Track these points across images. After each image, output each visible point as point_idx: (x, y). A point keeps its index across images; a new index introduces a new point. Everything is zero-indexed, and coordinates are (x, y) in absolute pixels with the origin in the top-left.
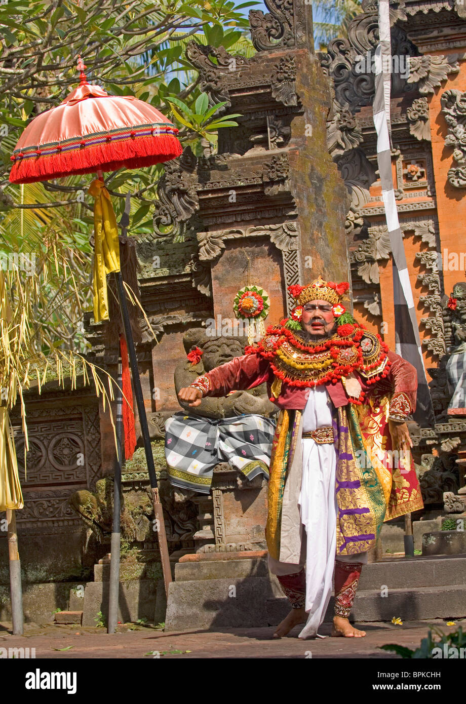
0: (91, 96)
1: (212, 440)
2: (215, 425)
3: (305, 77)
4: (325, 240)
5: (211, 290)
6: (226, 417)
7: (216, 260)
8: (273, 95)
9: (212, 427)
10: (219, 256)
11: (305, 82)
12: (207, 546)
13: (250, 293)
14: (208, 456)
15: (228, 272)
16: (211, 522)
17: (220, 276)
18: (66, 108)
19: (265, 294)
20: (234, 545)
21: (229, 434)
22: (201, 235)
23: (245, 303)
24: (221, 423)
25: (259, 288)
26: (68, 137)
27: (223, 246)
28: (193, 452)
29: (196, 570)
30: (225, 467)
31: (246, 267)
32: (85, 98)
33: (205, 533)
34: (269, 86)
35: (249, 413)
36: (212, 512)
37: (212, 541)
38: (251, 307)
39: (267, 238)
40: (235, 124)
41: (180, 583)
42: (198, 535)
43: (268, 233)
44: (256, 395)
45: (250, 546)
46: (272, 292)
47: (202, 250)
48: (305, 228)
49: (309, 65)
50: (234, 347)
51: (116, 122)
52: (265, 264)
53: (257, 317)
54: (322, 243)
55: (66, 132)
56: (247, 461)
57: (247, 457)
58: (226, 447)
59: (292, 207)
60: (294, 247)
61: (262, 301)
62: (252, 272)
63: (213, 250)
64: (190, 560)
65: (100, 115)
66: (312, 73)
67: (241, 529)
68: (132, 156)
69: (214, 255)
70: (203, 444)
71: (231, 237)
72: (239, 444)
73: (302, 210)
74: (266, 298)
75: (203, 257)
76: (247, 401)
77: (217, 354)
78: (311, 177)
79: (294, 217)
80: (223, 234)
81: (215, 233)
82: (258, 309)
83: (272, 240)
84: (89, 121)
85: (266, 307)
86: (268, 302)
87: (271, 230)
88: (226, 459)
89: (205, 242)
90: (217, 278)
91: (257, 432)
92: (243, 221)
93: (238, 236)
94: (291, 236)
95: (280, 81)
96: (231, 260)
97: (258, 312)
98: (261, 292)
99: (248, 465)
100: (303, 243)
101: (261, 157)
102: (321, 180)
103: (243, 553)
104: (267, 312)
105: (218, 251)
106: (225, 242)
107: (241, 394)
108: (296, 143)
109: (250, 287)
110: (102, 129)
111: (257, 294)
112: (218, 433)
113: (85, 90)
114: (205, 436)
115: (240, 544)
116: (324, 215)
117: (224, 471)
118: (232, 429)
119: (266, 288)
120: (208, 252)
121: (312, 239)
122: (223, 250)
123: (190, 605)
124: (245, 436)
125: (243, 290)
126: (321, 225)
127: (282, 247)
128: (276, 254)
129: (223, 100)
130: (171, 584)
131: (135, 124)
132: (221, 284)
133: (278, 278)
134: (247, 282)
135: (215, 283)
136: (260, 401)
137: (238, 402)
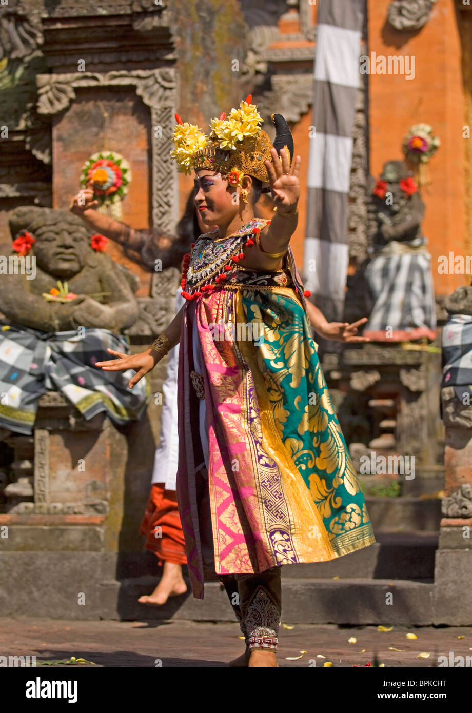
1: (39, 361)
2: (44, 340)
4: (212, 95)
5: (51, 154)
6: (61, 330)
7: (61, 114)
9: (41, 343)
10: (66, 110)
12: (22, 504)
13: (105, 163)
14: (31, 383)
15: (77, 132)
16: (29, 473)
17: (65, 136)
19: (125, 165)
20: (59, 506)
21: (63, 354)
22: (43, 78)
23: (96, 175)
24: (54, 338)
25: (117, 157)
27: (73, 95)
28: (12, 376)
30: (55, 399)
31: (101, 126)
33: (20, 487)
35: (92, 327)
36: (32, 460)
37: (30, 498)
38: (105, 182)
39: (132, 88)
42: (11, 488)
43: (134, 82)
44: (103, 303)
45: (82, 509)
46: (135, 163)
47: (44, 99)
48: (185, 78)
50: (78, 235)
52: (126, 124)
53: (112, 195)
54: (207, 99)
56: (86, 392)
57: (86, 387)
58: (58, 372)
59: (170, 48)
60: (169, 103)
61: (120, 174)
62: (109, 133)
63: (59, 100)
67: (71, 485)
69: (59, 107)
70: (27, 365)
71: (84, 83)
72: (76, 368)
73: (183, 53)
74: (125, 171)
75: (44, 108)
76: (90, 310)
77: (55, 244)
78: (198, 8)
79: (171, 63)
80: (73, 80)
81: (62, 77)
82: (114, 185)
83: (139, 92)
85: (125, 183)
86: (128, 177)
87: (139, 77)
88: (56, 388)
89: (47, 88)
90: (60, 139)
92: (101, 62)
93: (93, 83)
94: (165, 88)
96: (80, 116)
97: (113, 189)
98: (119, 163)
99: (86, 398)
100: (182, 98)
102: (212, 13)
103: (70, 518)
104: (125, 190)
105: (65, 102)
106: (77, 90)
107: (81, 301)
109: (106, 154)
111: (114, 164)
112: (49, 353)
114: (30, 355)
115: (69, 504)
116: (213, 60)
117: (53, 404)
118: (67, 347)
119: (127, 157)
120: (51, 103)
121: (194, 94)
122: (71, 101)
124: (85, 357)
125: (95, 157)
126: (207, 74)
127: (153, 103)
128: (143, 112)
132: (66, 147)
133: (144, 145)
134: (101, 148)
135: (57, 146)
136: (108, 311)
137: (79, 312)
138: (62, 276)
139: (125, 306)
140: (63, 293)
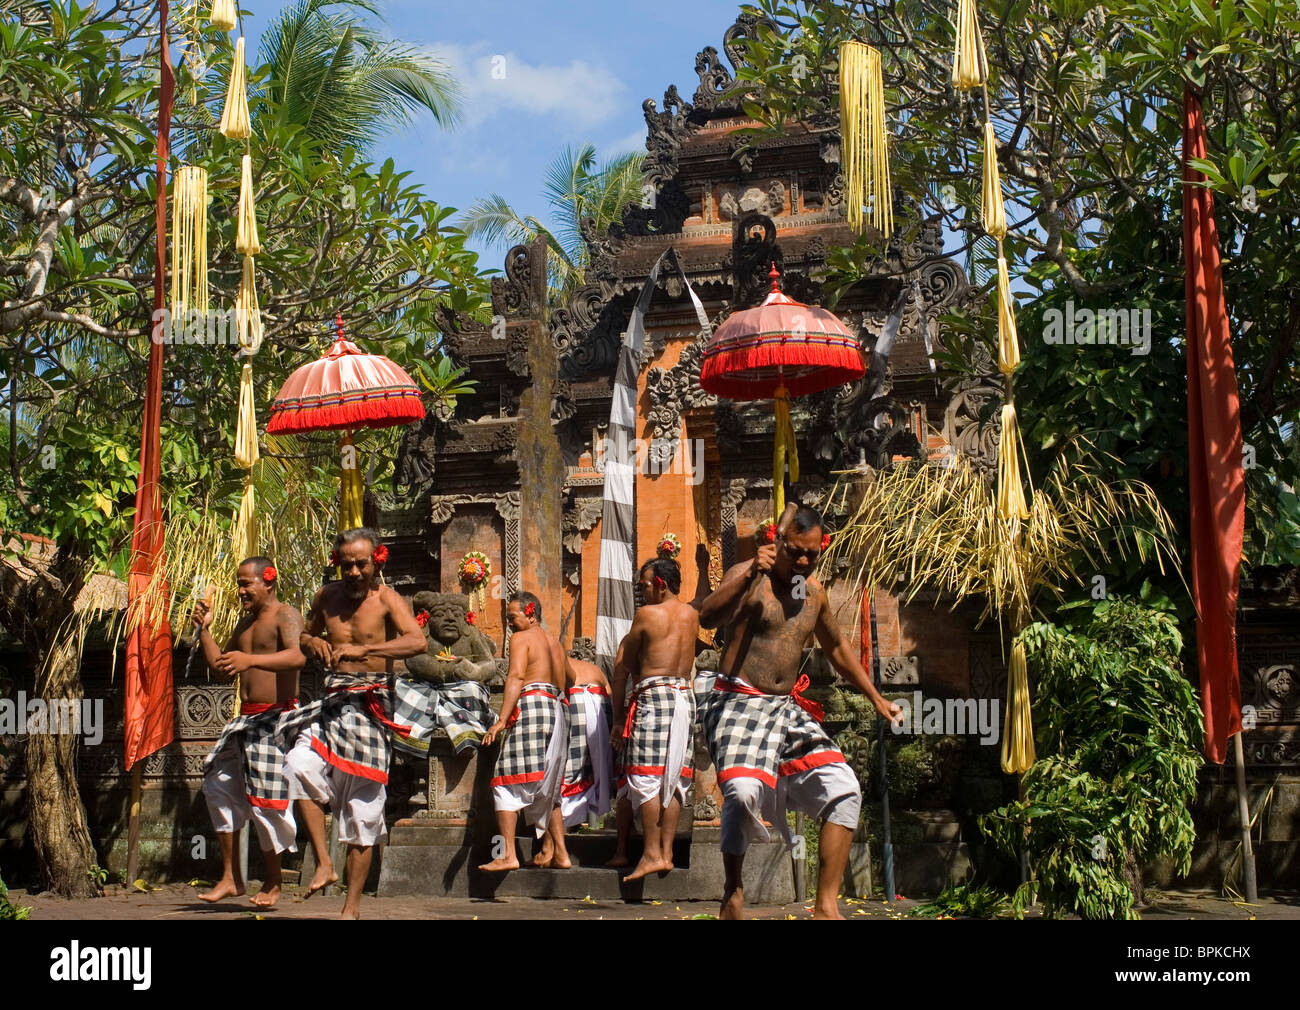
0: (349, 352)
1: (432, 705)
2: (435, 689)
3: (536, 348)
4: (543, 511)
5: (439, 554)
6: (446, 683)
7: (446, 524)
8: (508, 365)
9: (433, 692)
10: (449, 521)
11: (536, 354)
12: (421, 811)
13: (474, 560)
14: (427, 721)
15: (456, 537)
16: (425, 788)
17: (449, 539)
18: (325, 362)
19: (487, 561)
20: (444, 812)
21: (448, 699)
22: (435, 498)
23: (469, 568)
24: (442, 688)
25: (482, 555)
26: (328, 392)
27: (453, 510)
28: (415, 716)
29: (409, 836)
31: (472, 533)
32: (342, 354)
33: (418, 798)
34: (504, 355)
35: (467, 679)
36: (427, 779)
37: (425, 807)
38: (474, 574)
39: (492, 506)
40: (472, 391)
41: (394, 847)
42: (413, 799)
43: (494, 501)
44: (473, 662)
45: (459, 814)
46: (494, 559)
47: (435, 513)
48: (526, 499)
49: (540, 336)
50: (458, 612)
51: (373, 380)
52: (487, 531)
53: (480, 582)
54: (540, 514)
55: (327, 386)
57: (463, 721)
58: (443, 712)
59: (517, 477)
60: (516, 516)
61: (484, 567)
62: (477, 538)
63: (445, 514)
64: (404, 825)
65: (359, 373)
66: (542, 344)
67: (452, 796)
68: (385, 415)
69: (445, 519)
70: (424, 708)
71: (461, 502)
72: (457, 709)
73: (525, 480)
74: (487, 566)
75: (436, 520)
76: (466, 668)
77: (443, 618)
78: (535, 448)
79: (518, 487)
80: (455, 500)
81: (447, 497)
82: (480, 576)
83: (497, 508)
84: (348, 378)
85: (487, 575)
86: (489, 570)
87: (497, 498)
88: (442, 725)
89: (438, 505)
90: (445, 542)
91: (472, 699)
92: (472, 487)
93: (467, 502)
94: (514, 506)
95: (514, 351)
96: (459, 526)
97: (480, 579)
98: (483, 559)
100: (524, 512)
101: (492, 425)
102: (543, 451)
103: (452, 821)
104: (487, 580)
105: (449, 516)
106: (456, 506)
107: (461, 660)
108: (524, 414)
109: (475, 553)
110: (360, 387)
111: (480, 561)
112: (438, 698)
113: (343, 346)
114: (426, 700)
115: (450, 811)
116: (543, 486)
118: (451, 695)
119: (488, 555)
120: (440, 516)
121: (531, 509)
122: (453, 514)
123: (402, 871)
124: (462, 702)
125: (468, 556)
126: (540, 496)
127: (506, 516)
128: (498, 523)
129: (464, 366)
130: (386, 848)
131: (388, 384)
132: (449, 548)
133: (499, 546)
134: (472, 548)
135: (444, 548)
136: (477, 668)
137: (458, 668)
138: (448, 642)
139: (487, 664)
140: (447, 655)
